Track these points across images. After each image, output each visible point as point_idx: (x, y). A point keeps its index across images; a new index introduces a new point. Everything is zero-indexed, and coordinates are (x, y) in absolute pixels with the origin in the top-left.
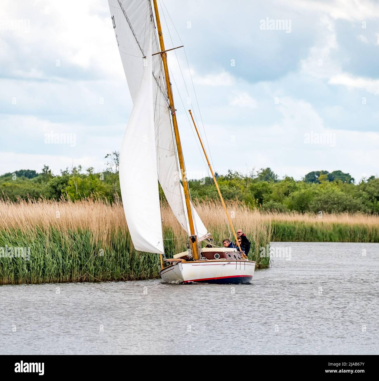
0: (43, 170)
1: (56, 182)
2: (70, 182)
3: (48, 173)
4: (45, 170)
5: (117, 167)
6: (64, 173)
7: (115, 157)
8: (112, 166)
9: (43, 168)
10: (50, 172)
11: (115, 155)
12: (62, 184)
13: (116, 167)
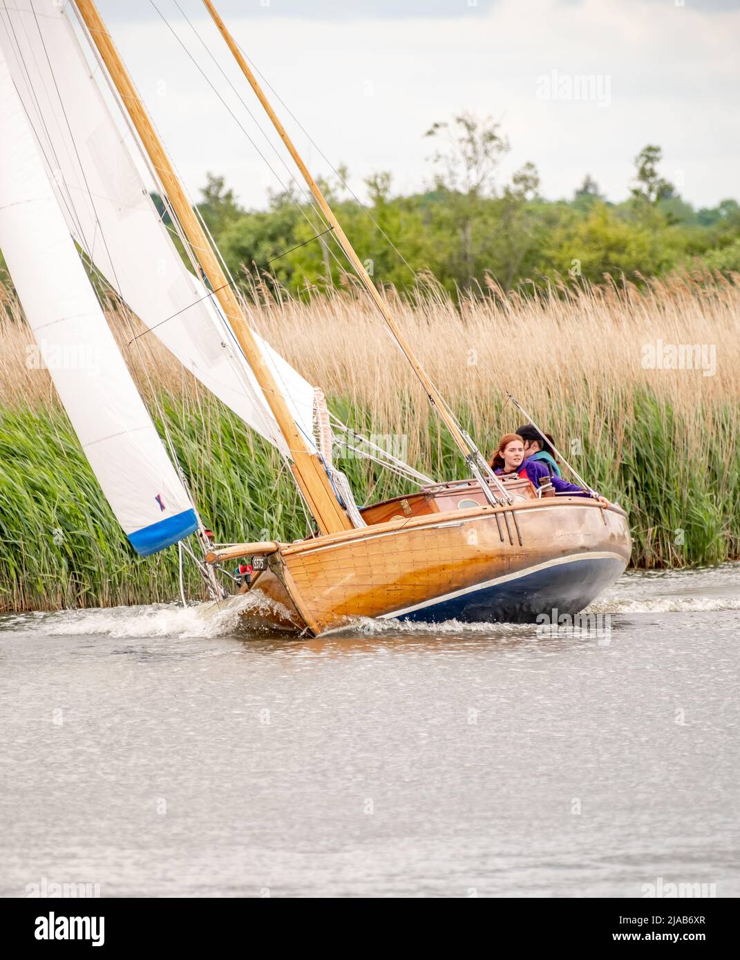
0: (207, 192)
1: (250, 232)
2: (301, 232)
3: (222, 202)
4: (213, 192)
5: (473, 171)
6: (282, 200)
7: (464, 133)
8: (452, 167)
9: (205, 183)
10: (229, 196)
11: (462, 124)
12: (273, 238)
13: (469, 168)
